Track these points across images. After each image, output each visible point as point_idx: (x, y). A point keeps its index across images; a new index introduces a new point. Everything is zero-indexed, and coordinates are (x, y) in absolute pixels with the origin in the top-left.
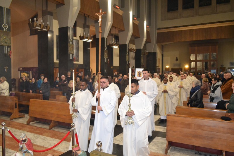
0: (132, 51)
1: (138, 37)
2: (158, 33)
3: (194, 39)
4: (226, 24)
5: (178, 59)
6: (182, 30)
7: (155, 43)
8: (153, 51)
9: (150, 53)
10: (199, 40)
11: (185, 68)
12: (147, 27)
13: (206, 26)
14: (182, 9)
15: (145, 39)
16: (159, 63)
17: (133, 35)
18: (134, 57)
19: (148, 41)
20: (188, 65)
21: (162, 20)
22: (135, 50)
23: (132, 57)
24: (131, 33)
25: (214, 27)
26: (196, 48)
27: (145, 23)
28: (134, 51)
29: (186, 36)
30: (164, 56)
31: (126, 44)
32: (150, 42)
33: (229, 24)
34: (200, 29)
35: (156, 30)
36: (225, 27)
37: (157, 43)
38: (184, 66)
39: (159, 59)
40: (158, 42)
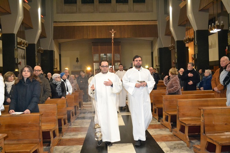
0: (23, 45)
1: (31, 28)
2: (54, 27)
3: (98, 37)
4: (128, 23)
5: (78, 60)
6: (83, 26)
7: (52, 39)
8: (49, 49)
9: (45, 51)
10: (102, 38)
11: (87, 70)
12: (41, 17)
13: (109, 23)
14: (81, 3)
15: (40, 31)
16: (57, 65)
17: (23, 23)
18: (23, 56)
19: (43, 36)
20: (91, 67)
21: (57, 13)
22: (26, 44)
23: (20, 55)
24: (20, 18)
25: (117, 26)
26: (99, 47)
27: (39, 10)
28: (25, 46)
29: (89, 33)
30: (62, 56)
31: (14, 33)
32: (45, 37)
33: (131, 23)
34: (103, 26)
35: (53, 23)
36: (128, 26)
37: (54, 39)
38: (86, 68)
39: (57, 60)
40: (55, 37)
